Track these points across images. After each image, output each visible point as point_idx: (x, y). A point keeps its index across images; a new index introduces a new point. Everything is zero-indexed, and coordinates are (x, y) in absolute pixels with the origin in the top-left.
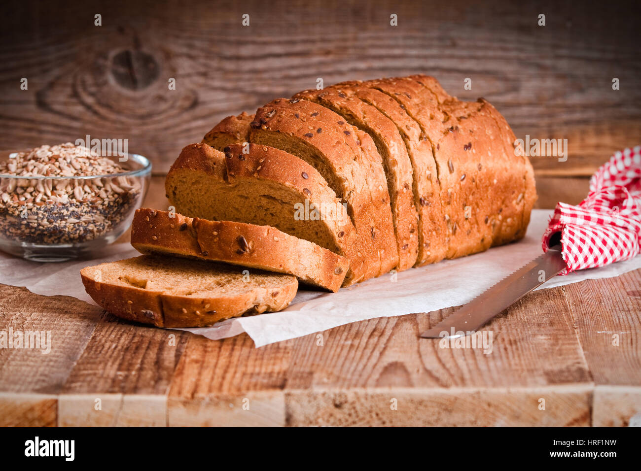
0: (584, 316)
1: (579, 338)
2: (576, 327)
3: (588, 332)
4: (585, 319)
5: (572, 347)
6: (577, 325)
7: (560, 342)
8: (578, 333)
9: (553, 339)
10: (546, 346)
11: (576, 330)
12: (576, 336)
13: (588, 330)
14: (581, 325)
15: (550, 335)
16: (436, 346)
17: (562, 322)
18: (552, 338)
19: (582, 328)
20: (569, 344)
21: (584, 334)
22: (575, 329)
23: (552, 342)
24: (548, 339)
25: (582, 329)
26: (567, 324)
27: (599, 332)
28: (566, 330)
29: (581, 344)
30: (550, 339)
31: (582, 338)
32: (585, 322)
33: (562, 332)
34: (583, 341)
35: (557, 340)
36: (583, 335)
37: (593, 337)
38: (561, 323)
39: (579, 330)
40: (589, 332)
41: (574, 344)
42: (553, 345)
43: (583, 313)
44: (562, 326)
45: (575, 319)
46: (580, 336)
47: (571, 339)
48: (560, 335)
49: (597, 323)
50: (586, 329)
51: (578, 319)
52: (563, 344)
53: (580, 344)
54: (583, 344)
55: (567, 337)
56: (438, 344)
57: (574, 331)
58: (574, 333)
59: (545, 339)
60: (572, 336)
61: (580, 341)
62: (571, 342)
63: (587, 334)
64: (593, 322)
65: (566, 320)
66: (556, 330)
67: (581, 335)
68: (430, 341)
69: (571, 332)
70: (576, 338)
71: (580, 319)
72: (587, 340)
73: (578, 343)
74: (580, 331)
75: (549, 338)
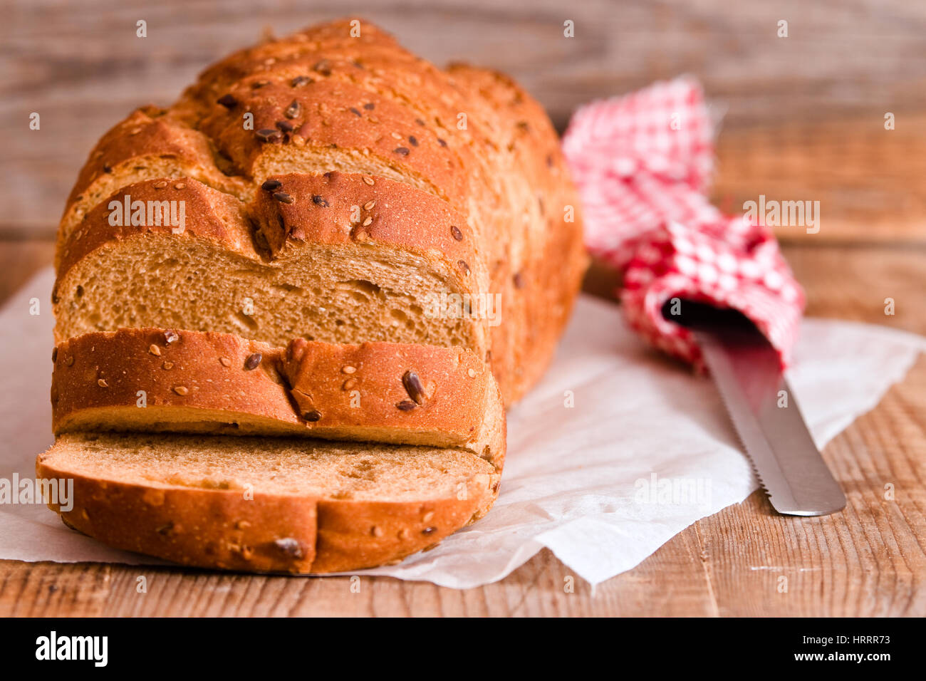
0: (725, 534)
1: (711, 580)
2: (706, 557)
3: (731, 568)
4: (726, 541)
5: (696, 598)
6: (708, 554)
7: (671, 588)
8: (708, 570)
9: (656, 582)
10: (640, 597)
11: (705, 565)
12: (704, 575)
13: (731, 563)
14: (716, 552)
15: (650, 573)
16: (408, 597)
17: (677, 547)
18: (654, 580)
19: (719, 558)
20: (688, 593)
21: (722, 571)
22: (704, 561)
23: (652, 588)
24: (646, 582)
25: (718, 562)
26: (688, 550)
27: (753, 569)
28: (686, 564)
29: (714, 593)
30: (650, 582)
31: (716, 580)
32: (726, 546)
33: (675, 568)
34: (718, 588)
35: (664, 583)
36: (720, 573)
37: (740, 578)
38: (675, 549)
39: (711, 565)
40: (734, 567)
41: (699, 593)
42: (656, 594)
43: (723, 527)
44: (677, 554)
45: (705, 541)
46: (712, 576)
47: (695, 582)
48: (673, 573)
49: (751, 549)
50: (728, 561)
51: (712, 541)
52: (676, 593)
53: (711, 593)
54: (719, 593)
55: (685, 577)
56: (412, 592)
57: (702, 566)
58: (700, 570)
59: (640, 582)
60: (696, 577)
61: (713, 588)
62: (694, 588)
63: (728, 571)
64: (743, 548)
65: (685, 542)
66: (664, 563)
67: (715, 573)
68: (396, 586)
69: (694, 567)
70: (705, 581)
71: (716, 539)
72: (726, 585)
73: (708, 592)
74: (715, 566)
75: (648, 579)
